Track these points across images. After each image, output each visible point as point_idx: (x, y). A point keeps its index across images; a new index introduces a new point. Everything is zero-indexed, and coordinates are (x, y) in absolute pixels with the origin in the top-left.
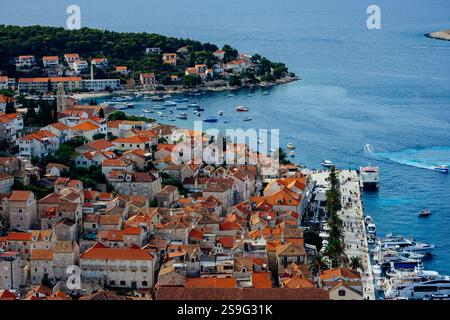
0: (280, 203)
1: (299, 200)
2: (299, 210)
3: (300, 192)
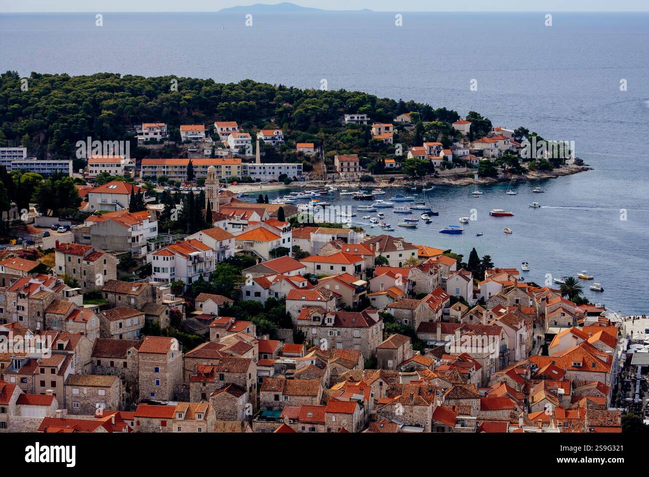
0: (577, 367)
1: (608, 364)
2: (609, 380)
3: (609, 350)
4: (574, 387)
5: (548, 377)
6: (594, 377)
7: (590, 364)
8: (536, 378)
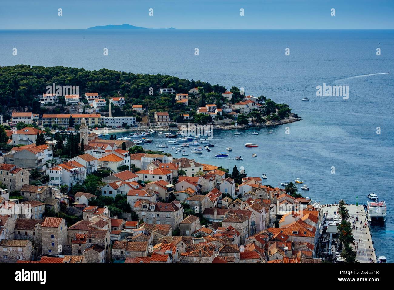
0: (295, 234)
1: (313, 232)
2: (313, 241)
3: (313, 224)
4: (294, 246)
5: (278, 240)
6: (305, 240)
7: (303, 232)
8: (272, 240)
